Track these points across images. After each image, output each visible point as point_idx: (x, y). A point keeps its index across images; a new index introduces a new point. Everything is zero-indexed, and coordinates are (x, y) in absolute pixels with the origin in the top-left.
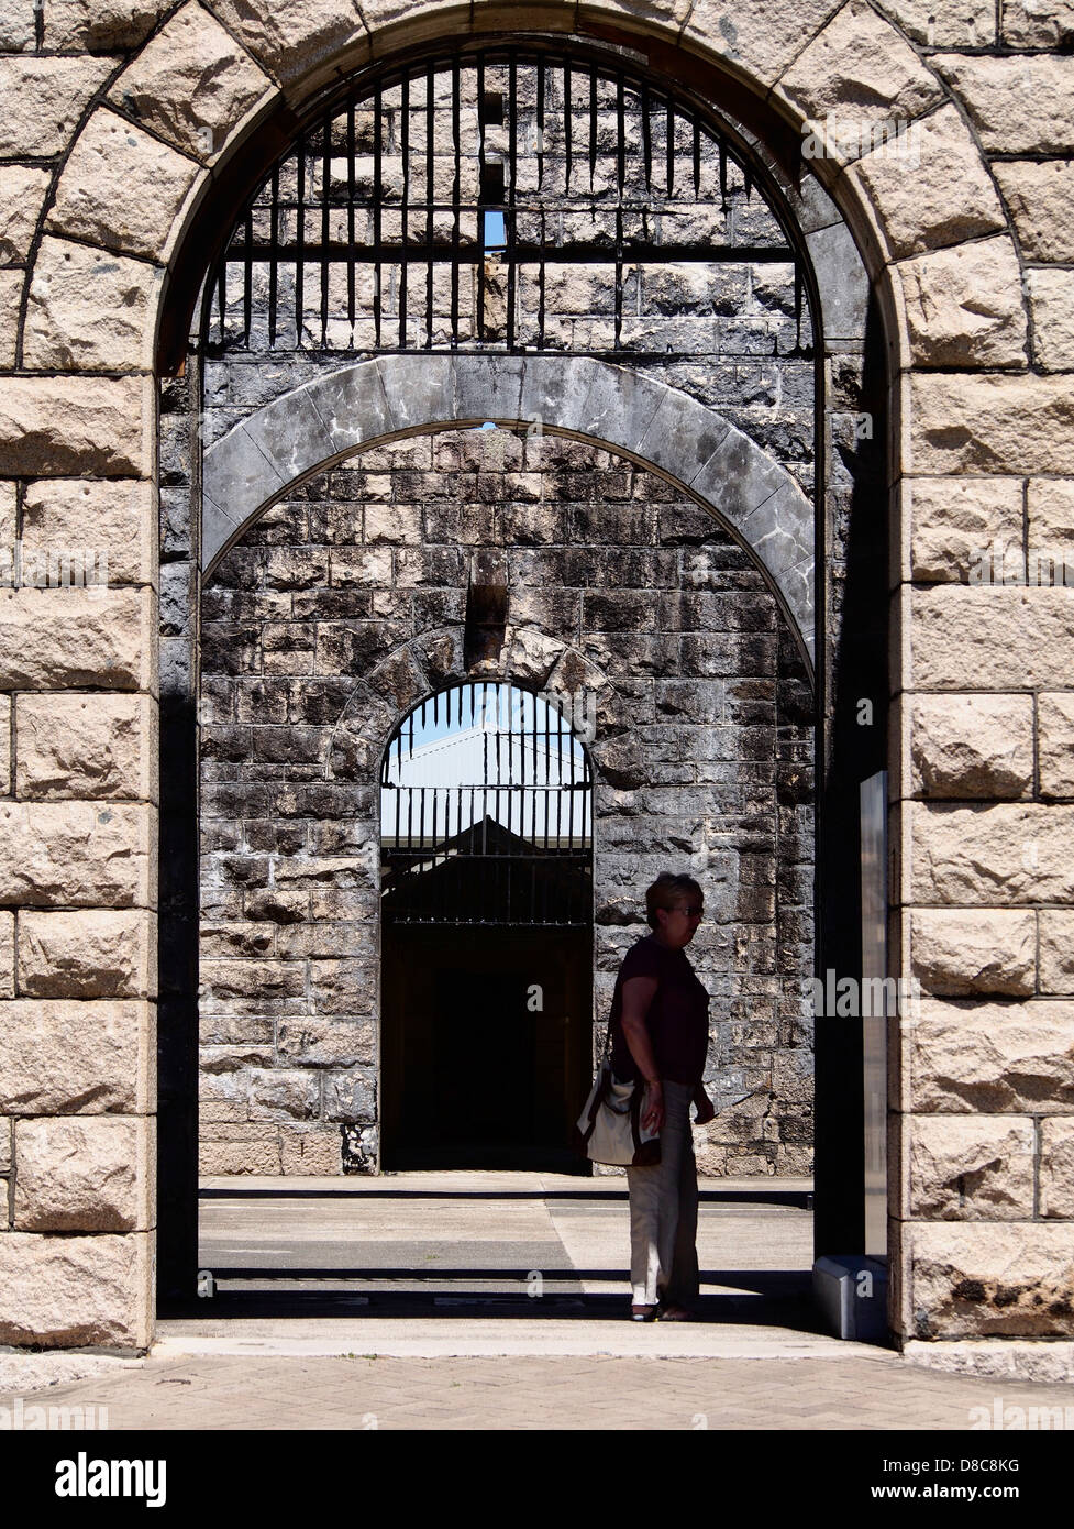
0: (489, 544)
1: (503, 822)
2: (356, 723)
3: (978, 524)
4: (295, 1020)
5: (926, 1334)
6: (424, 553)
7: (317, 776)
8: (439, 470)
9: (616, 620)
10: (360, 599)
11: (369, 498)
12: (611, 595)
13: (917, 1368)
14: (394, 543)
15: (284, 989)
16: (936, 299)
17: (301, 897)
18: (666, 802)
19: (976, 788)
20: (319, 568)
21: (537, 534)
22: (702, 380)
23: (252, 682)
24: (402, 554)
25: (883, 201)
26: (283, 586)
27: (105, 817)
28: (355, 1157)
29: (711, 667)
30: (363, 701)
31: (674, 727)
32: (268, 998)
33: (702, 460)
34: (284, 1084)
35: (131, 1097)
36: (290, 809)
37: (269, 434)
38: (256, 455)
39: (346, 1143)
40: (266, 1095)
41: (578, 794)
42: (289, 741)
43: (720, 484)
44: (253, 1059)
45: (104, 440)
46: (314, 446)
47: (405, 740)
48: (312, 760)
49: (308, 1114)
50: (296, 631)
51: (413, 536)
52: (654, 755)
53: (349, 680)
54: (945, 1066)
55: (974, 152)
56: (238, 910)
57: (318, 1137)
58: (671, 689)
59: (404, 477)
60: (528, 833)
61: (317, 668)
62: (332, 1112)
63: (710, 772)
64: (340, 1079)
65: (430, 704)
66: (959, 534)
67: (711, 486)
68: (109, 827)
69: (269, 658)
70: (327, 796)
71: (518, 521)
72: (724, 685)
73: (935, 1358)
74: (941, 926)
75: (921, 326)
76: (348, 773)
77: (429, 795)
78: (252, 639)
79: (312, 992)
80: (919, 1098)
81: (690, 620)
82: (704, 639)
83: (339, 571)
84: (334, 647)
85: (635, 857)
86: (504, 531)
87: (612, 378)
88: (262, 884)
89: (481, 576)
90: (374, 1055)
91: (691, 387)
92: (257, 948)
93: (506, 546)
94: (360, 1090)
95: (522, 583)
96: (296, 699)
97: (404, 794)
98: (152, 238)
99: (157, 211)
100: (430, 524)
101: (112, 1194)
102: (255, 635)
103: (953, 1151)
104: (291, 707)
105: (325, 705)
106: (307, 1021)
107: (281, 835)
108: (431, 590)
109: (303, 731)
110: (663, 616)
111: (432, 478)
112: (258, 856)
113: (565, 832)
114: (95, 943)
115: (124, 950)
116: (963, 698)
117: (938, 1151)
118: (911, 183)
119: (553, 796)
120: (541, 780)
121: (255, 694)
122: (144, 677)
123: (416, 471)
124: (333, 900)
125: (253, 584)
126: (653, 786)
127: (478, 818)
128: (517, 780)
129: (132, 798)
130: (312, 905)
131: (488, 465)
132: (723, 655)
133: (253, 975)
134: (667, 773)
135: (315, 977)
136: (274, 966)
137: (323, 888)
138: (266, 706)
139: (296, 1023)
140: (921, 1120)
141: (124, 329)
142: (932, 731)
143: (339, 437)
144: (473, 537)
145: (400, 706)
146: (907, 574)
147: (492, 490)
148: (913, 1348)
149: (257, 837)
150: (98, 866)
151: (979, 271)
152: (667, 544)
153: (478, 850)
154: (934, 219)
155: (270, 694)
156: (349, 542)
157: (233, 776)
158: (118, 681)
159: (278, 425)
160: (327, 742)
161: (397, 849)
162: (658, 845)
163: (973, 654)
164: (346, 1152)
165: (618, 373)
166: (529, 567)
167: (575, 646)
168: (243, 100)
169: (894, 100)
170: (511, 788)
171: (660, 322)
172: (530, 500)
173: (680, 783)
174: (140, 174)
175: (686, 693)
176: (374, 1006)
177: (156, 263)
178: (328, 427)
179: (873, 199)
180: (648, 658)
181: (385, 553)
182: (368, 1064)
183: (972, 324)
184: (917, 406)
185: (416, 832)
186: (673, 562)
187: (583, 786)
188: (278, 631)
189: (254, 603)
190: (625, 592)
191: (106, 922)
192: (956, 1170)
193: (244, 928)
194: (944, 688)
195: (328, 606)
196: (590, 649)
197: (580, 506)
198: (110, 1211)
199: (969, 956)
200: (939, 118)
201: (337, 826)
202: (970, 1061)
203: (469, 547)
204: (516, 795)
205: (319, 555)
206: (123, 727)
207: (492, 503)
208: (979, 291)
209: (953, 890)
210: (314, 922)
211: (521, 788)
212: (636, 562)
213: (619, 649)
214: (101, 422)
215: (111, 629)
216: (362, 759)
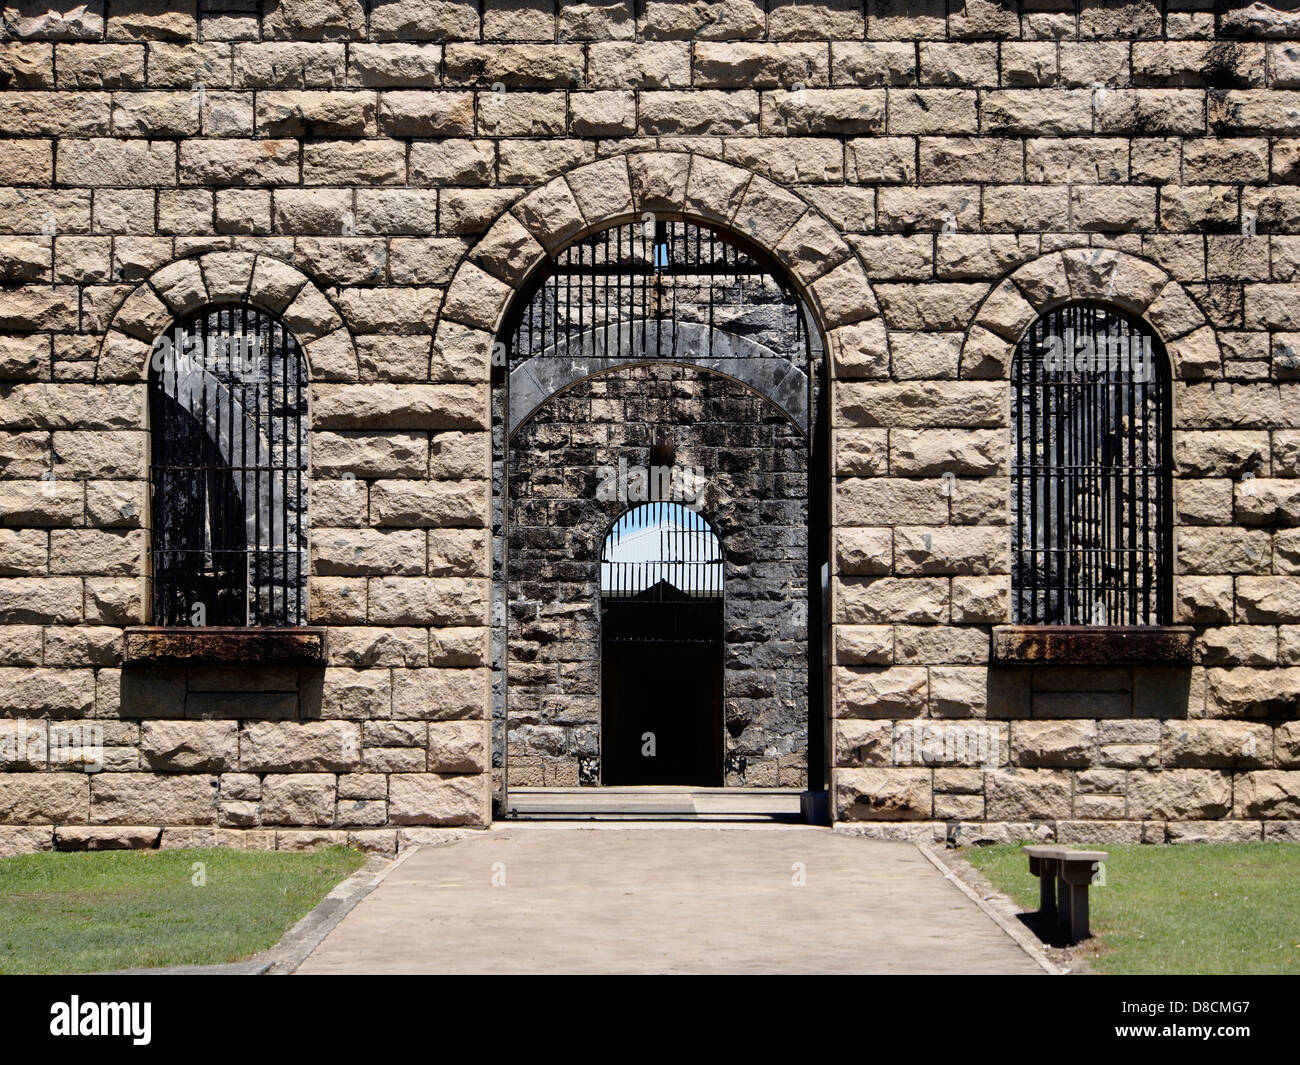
0: (664, 422)
1: (672, 582)
2: (587, 526)
3: (866, 450)
4: (552, 697)
5: (843, 819)
6: (625, 427)
7: (564, 556)
8: (635, 379)
9: (737, 466)
10: (589, 454)
11: (594, 396)
12: (734, 451)
13: (839, 833)
14: (610, 422)
15: (545, 679)
16: (847, 347)
17: (555, 626)
18: (764, 570)
19: (866, 570)
20: (565, 437)
21: (691, 416)
22: (776, 339)
23: (527, 502)
24: (613, 427)
25: (823, 302)
26: (543, 447)
27: (469, 584)
28: (587, 776)
29: (792, 492)
30: (591, 513)
31: (769, 527)
32: (535, 684)
33: (776, 383)
34: (546, 734)
35: (481, 712)
36: (549, 575)
37: (538, 370)
38: (530, 382)
39: (581, 768)
40: (535, 740)
41: (715, 566)
42: (548, 535)
43: (786, 397)
44: (529, 720)
45: (468, 412)
46: (563, 376)
47: (615, 535)
48: (561, 547)
49: (561, 752)
50: (552, 472)
51: (619, 417)
52: (759, 543)
53: (582, 501)
54: (852, 697)
55: (865, 279)
56: (518, 634)
57: (565, 765)
58: (769, 505)
59: (615, 385)
60: (686, 588)
61: (566, 493)
62: (573, 750)
63: (791, 553)
64: (578, 731)
65: (629, 514)
66: (858, 454)
67: (781, 398)
68: (471, 589)
69: (536, 488)
70: (570, 567)
71: (680, 409)
72: (799, 503)
73: (847, 830)
74: (849, 633)
75: (840, 359)
76: (582, 555)
77: (629, 567)
78: (526, 477)
79: (562, 681)
80: (840, 712)
81: (779, 466)
82: (789, 477)
83: (577, 438)
84: (574, 482)
85: (748, 603)
86: (672, 415)
87: (726, 339)
88: (532, 619)
89: (658, 441)
90: (597, 717)
91: (769, 343)
92: (530, 656)
93: (673, 423)
94: (589, 737)
95: (682, 444)
96: (552, 512)
97: (615, 566)
98: (489, 321)
99: (492, 308)
100: (629, 410)
101: (473, 755)
102: (528, 475)
103: (855, 735)
104: (549, 517)
105: (569, 516)
106: (559, 698)
107: (544, 590)
108: (629, 449)
109: (556, 530)
110: (764, 463)
111: (630, 384)
112: (530, 602)
113: (708, 588)
114: (465, 641)
115: (478, 645)
116: (859, 529)
117: (848, 735)
118: (836, 294)
119: (701, 567)
120: (694, 558)
121: (528, 509)
122: (487, 520)
123: (620, 379)
124: (573, 628)
125: (527, 446)
126: (759, 562)
127: (657, 580)
128: (680, 558)
129: (481, 576)
130: (562, 630)
131: (663, 376)
132: (799, 485)
133: (528, 671)
134: (767, 554)
135: (563, 672)
136: (540, 666)
137: (568, 622)
138: (534, 516)
139: (552, 699)
140: (841, 721)
141: (477, 362)
142: (846, 544)
143: (576, 372)
144: (654, 418)
145: (612, 516)
146: (834, 473)
147: (665, 391)
148: (837, 825)
149: (530, 592)
150: (466, 607)
151: (867, 334)
152: (767, 421)
153: (658, 599)
154: (846, 310)
155: (537, 509)
156: (583, 421)
157: (516, 556)
158: (474, 523)
159: (543, 365)
160: (570, 536)
161: (610, 598)
162: (761, 597)
163: (864, 509)
164: (581, 773)
165: (730, 336)
166: (686, 435)
167: (713, 481)
168: (530, 259)
169: (828, 256)
170: (677, 562)
171: (752, 309)
172: (686, 396)
173: (773, 559)
174: (484, 292)
175: (777, 508)
176: (597, 689)
177: (491, 332)
178: (570, 366)
179: (819, 302)
180: (755, 488)
181: (603, 427)
182: (593, 723)
183: (864, 359)
184: (839, 396)
185: (621, 588)
186: (770, 432)
187: (718, 562)
188: (541, 473)
189: (528, 456)
190: (742, 450)
191: (469, 633)
192: (856, 744)
193: (521, 644)
194: (851, 524)
195: (570, 459)
196: (722, 483)
197: (716, 399)
198: (472, 763)
199: (862, 647)
200: (849, 264)
201: (575, 585)
202: (863, 695)
203: (651, 423)
204: (680, 566)
205: (565, 428)
206: (477, 545)
207: (665, 398)
208: (867, 343)
209: (855, 617)
210: (564, 640)
211: (683, 563)
212: (748, 432)
213: (739, 482)
214: (467, 405)
215: (472, 499)
216: (590, 546)
